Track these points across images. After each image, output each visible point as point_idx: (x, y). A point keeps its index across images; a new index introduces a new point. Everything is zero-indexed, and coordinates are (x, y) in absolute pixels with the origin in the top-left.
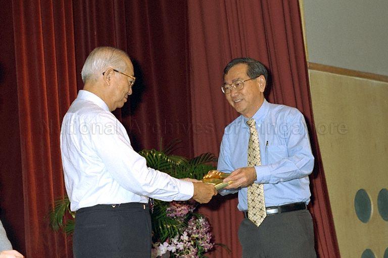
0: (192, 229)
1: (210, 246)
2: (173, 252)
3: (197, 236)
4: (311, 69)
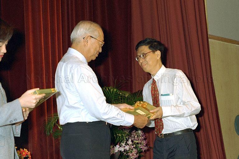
0: (134, 137)
1: (146, 148)
2: (122, 151)
3: (137, 142)
4: (210, 39)
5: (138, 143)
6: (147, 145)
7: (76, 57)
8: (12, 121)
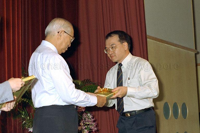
1: (96, 129)
3: (88, 123)
4: (149, 38)
5: (88, 125)
6: (96, 126)
7: (50, 48)
8: (3, 100)
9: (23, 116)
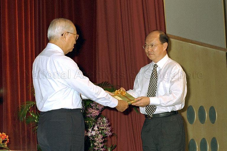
0: (100, 124)
1: (110, 134)
2: (89, 136)
5: (103, 129)
6: (111, 131)
9: (36, 121)
